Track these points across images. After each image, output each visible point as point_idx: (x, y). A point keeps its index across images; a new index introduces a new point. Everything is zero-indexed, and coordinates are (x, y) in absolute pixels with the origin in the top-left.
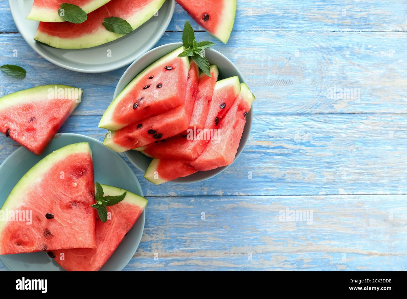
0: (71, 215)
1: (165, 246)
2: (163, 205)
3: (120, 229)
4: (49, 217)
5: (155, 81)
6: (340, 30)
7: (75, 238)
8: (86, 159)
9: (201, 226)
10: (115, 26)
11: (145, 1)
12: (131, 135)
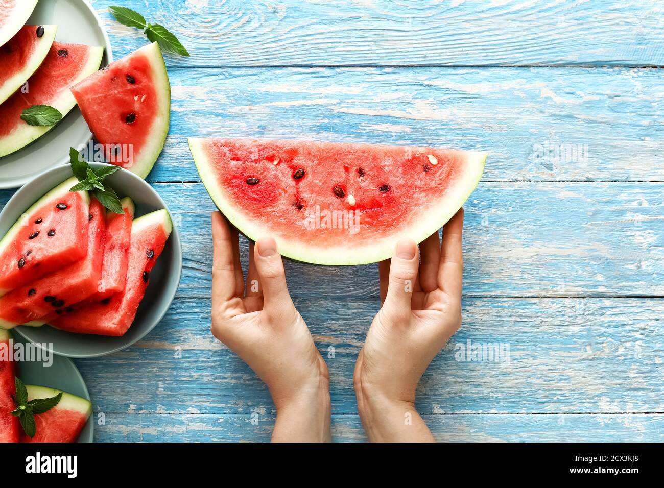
2: (178, 426)
5: (45, 226)
10: (40, 118)
11: (71, 75)
12: (21, 305)
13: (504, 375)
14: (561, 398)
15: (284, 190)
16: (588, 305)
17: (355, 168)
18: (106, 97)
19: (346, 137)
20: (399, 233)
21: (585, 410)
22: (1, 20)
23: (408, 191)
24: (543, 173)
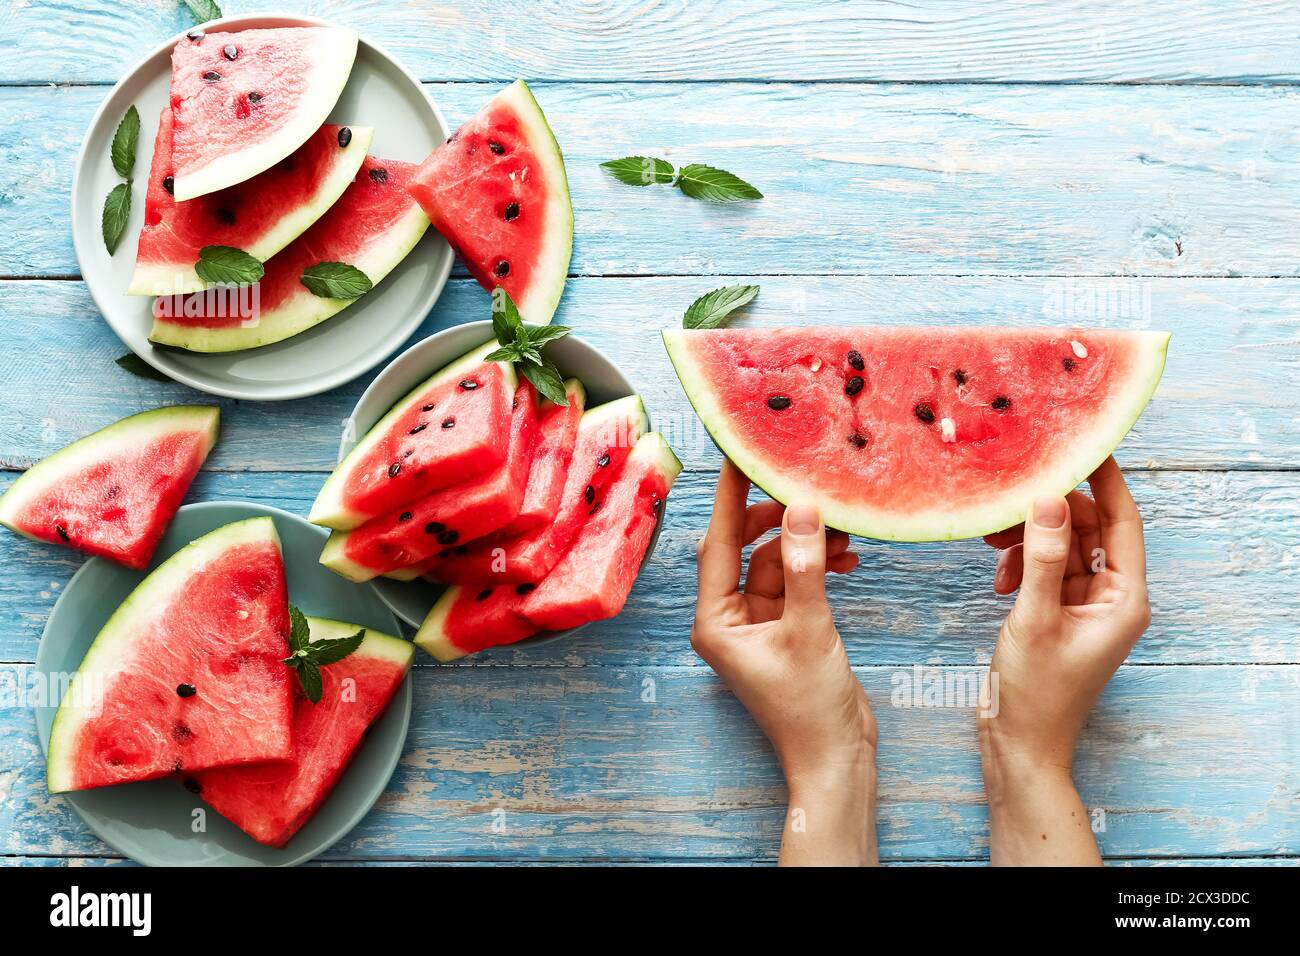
0: (236, 684)
1: (555, 786)
2: (551, 686)
3: (352, 718)
4: (186, 693)
5: (439, 413)
7: (247, 736)
8: (267, 556)
9: (642, 737)
10: (332, 283)
11: (391, 215)
12: (385, 536)
14: (1189, 638)
15: (833, 415)
16: (1232, 483)
17: (950, 371)
18: (466, 184)
19: (829, 201)
20: (1030, 481)
21: (1227, 659)
22: (282, 115)
23: (1040, 407)
24: (1158, 263)
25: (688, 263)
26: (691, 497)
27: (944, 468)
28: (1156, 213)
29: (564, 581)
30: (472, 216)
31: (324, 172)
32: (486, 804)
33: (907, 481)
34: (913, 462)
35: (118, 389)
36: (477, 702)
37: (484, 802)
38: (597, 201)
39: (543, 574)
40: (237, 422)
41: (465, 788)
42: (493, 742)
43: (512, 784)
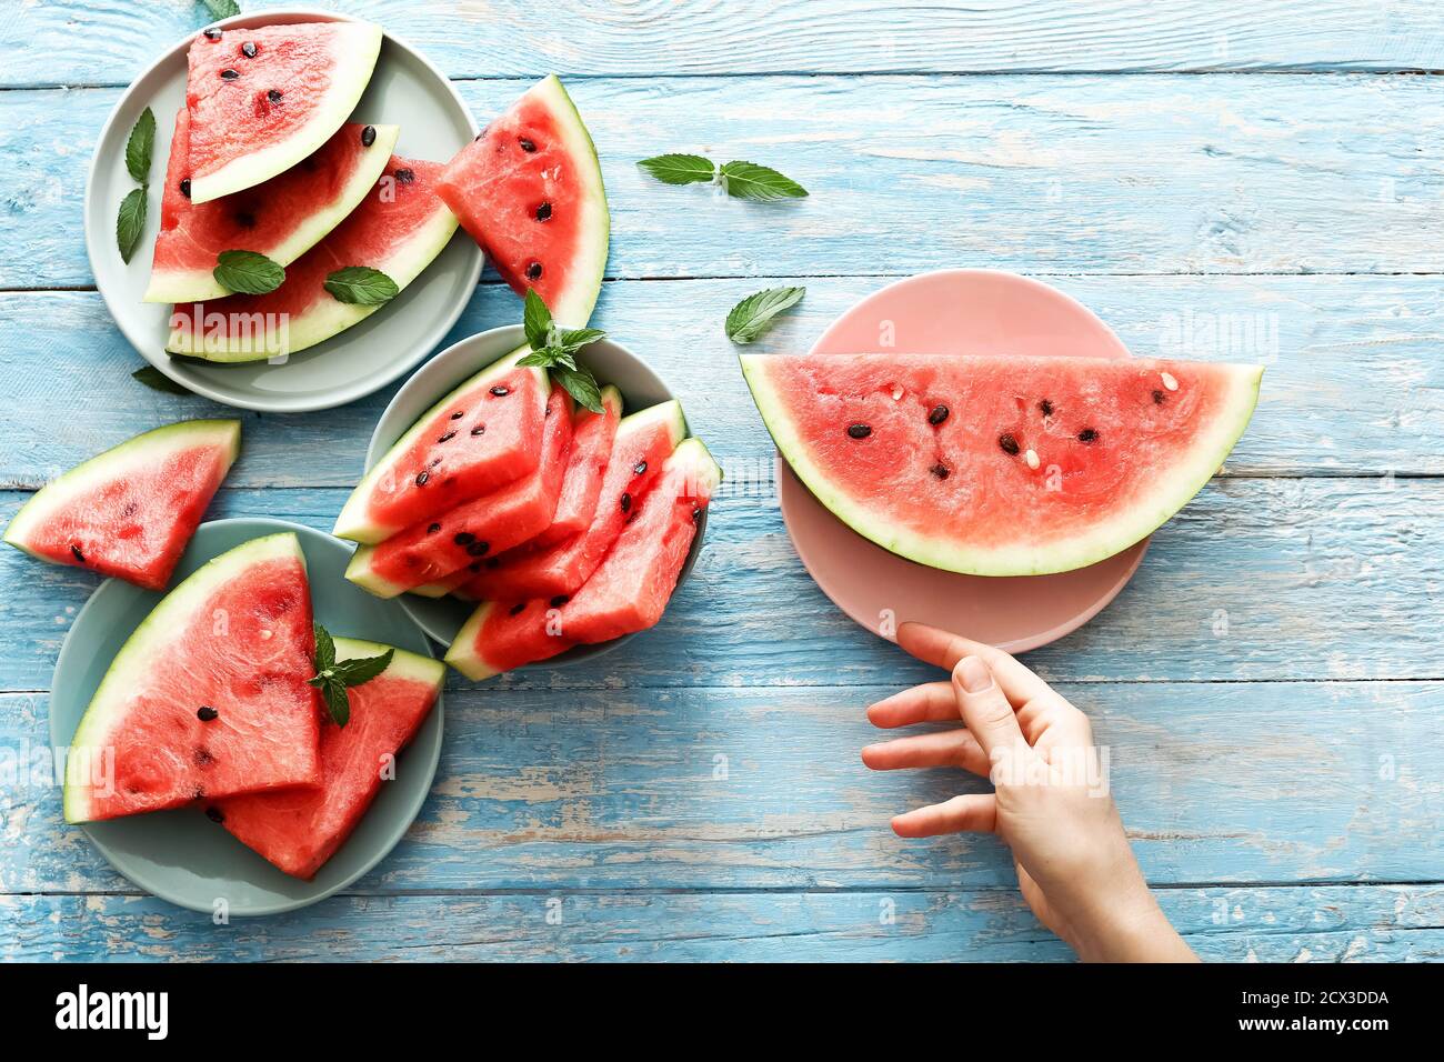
0: (259, 706)
1: (596, 813)
2: (590, 708)
3: (380, 742)
4: (207, 716)
5: (468, 421)
6: (1031, 271)
7: (271, 760)
8: (291, 573)
9: (686, 762)
10: (357, 290)
11: (418, 217)
12: (413, 549)
13: (1161, 614)
14: (1263, 653)
15: (914, 445)
16: (1307, 490)
17: (1037, 401)
18: (495, 182)
19: (877, 198)
21: (1304, 675)
22: (303, 112)
23: (1129, 439)
24: (1225, 260)
25: (730, 264)
26: (735, 509)
27: (1029, 500)
28: (1223, 207)
29: (599, 591)
30: (503, 216)
31: (347, 173)
32: (523, 833)
33: (989, 514)
34: (997, 494)
35: (135, 404)
36: (512, 727)
37: (521, 832)
38: (634, 200)
39: (578, 586)
40: (260, 436)
41: (501, 816)
42: (529, 768)
43: (550, 812)
